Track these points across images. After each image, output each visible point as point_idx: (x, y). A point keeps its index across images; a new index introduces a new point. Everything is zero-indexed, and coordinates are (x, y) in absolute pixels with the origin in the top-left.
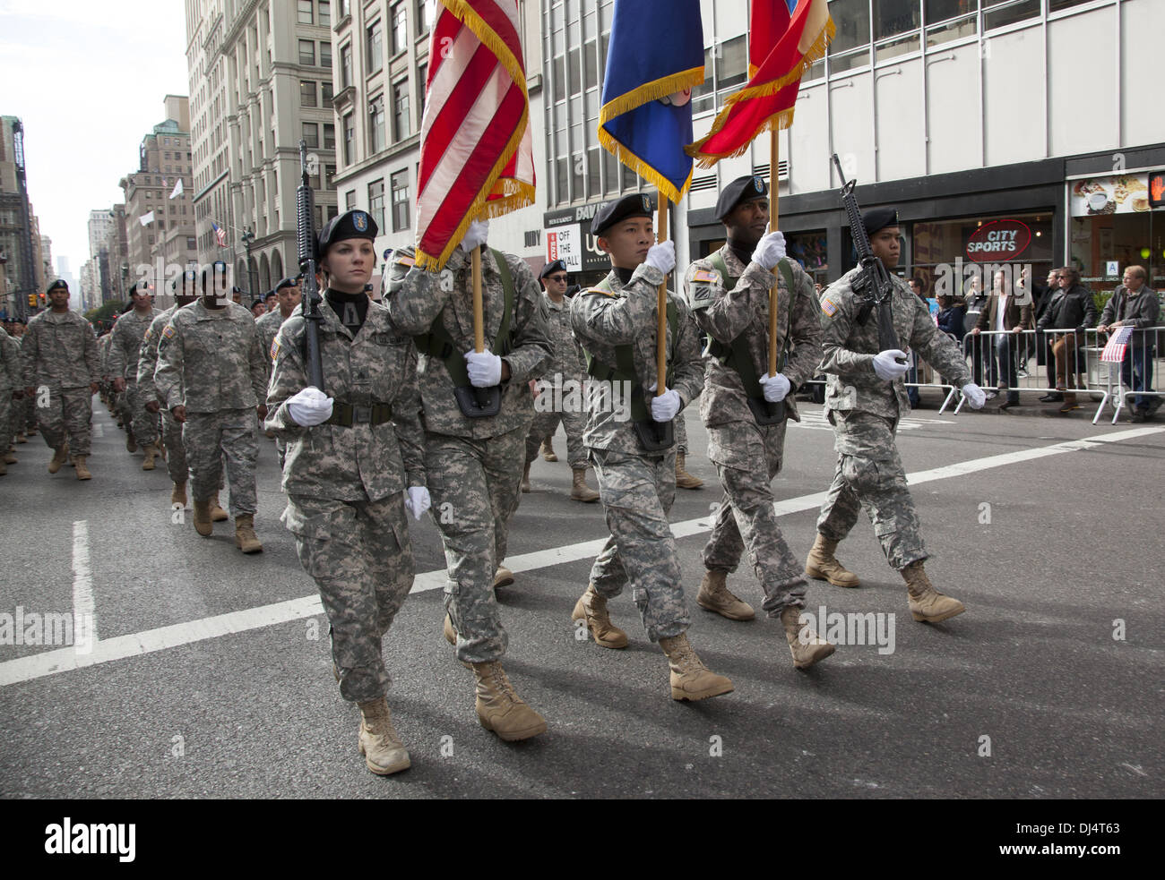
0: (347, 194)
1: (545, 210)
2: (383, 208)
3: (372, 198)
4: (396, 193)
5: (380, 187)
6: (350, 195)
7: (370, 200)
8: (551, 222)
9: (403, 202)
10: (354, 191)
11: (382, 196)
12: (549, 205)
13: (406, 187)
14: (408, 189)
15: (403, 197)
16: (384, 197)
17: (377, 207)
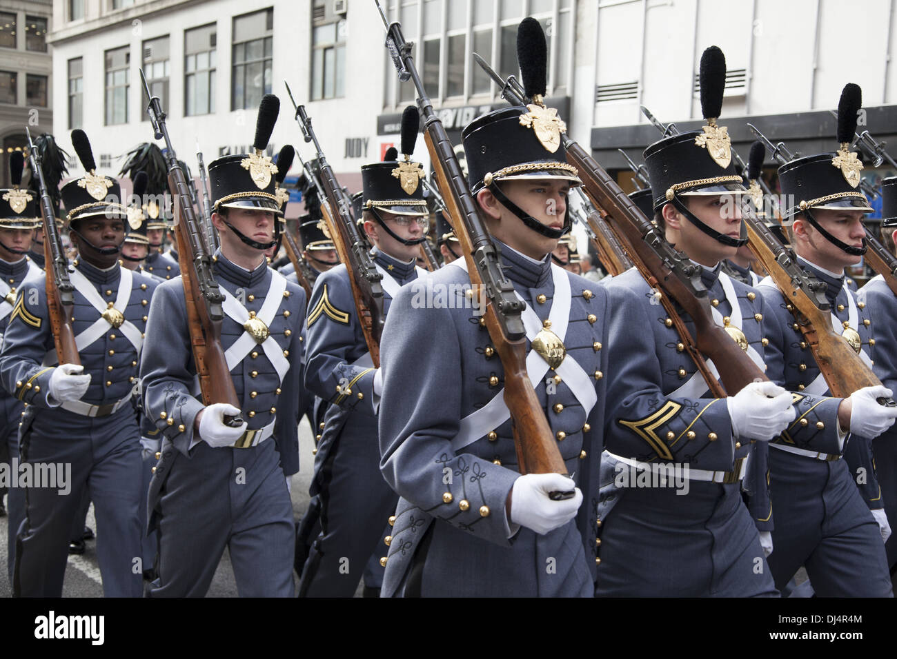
0: (70, 61)
1: (379, 111)
2: (127, 87)
3: (109, 70)
4: (149, 68)
5: (124, 57)
6: (73, 63)
7: (107, 74)
8: (387, 128)
9: (159, 81)
10: (81, 58)
11: (127, 69)
12: (385, 105)
13: (165, 61)
14: (167, 63)
15: (159, 74)
16: (130, 72)
17: (117, 84)
